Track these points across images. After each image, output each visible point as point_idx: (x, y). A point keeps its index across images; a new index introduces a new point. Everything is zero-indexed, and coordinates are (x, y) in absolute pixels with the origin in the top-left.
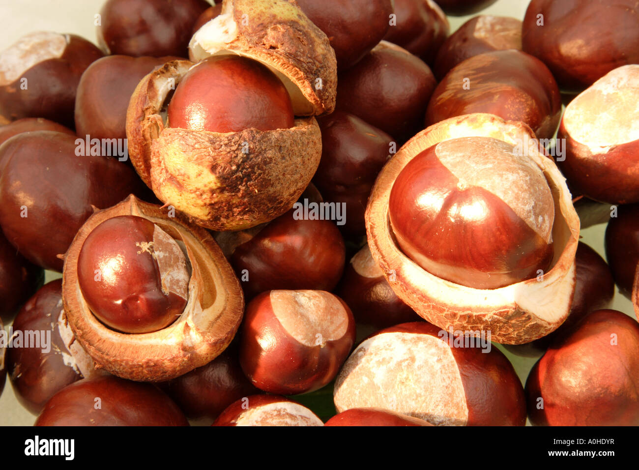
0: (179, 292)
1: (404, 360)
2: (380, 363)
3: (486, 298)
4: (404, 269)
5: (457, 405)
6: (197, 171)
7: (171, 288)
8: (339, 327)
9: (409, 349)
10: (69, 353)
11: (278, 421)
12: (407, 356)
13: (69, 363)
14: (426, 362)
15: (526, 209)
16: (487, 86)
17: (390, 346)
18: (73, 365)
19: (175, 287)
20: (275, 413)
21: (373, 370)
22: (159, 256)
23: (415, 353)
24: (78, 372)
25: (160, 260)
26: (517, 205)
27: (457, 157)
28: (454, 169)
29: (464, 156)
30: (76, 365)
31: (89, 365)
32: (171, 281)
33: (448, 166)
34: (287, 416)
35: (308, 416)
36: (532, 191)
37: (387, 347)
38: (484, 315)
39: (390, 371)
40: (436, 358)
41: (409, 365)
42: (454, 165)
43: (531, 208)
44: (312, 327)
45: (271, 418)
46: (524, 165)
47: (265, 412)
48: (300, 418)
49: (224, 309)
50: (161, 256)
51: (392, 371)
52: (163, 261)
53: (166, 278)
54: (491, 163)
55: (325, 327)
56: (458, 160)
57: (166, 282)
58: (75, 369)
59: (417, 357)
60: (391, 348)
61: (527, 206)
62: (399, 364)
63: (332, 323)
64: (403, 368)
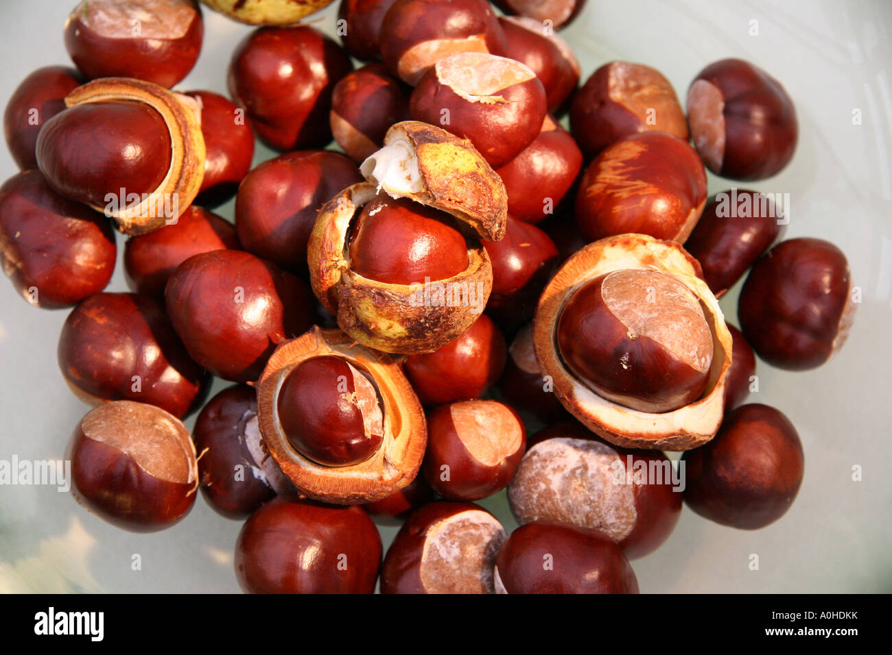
0: (378, 433)
1: (578, 468)
2: (555, 470)
3: (655, 424)
4: (576, 394)
5: (626, 510)
6: (388, 324)
7: (372, 430)
8: (515, 442)
9: (581, 457)
10: (258, 467)
11: (465, 532)
12: (579, 464)
13: (259, 477)
14: (598, 470)
15: (691, 355)
16: (635, 185)
17: (563, 453)
18: (263, 478)
19: (375, 429)
20: (461, 525)
21: (550, 477)
22: (361, 405)
23: (587, 461)
24: (267, 485)
25: (363, 408)
26: (683, 353)
27: (624, 304)
28: (623, 318)
29: (630, 304)
30: (266, 479)
31: (277, 478)
32: (372, 424)
33: (617, 315)
34: (471, 527)
35: (487, 522)
36: (695, 337)
37: (560, 454)
38: (655, 441)
39: (565, 478)
40: (607, 467)
41: (582, 474)
42: (623, 314)
43: (695, 353)
44: (493, 448)
45: (457, 530)
46: (685, 308)
47: (450, 525)
48: (481, 526)
49: (411, 433)
50: (363, 404)
51: (567, 478)
52: (365, 409)
53: (367, 423)
54: (655, 311)
55: (503, 446)
56: (625, 308)
57: (367, 427)
58: (265, 481)
59: (590, 465)
60: (564, 455)
61: (692, 352)
62: (573, 471)
63: (509, 439)
64: (577, 475)
